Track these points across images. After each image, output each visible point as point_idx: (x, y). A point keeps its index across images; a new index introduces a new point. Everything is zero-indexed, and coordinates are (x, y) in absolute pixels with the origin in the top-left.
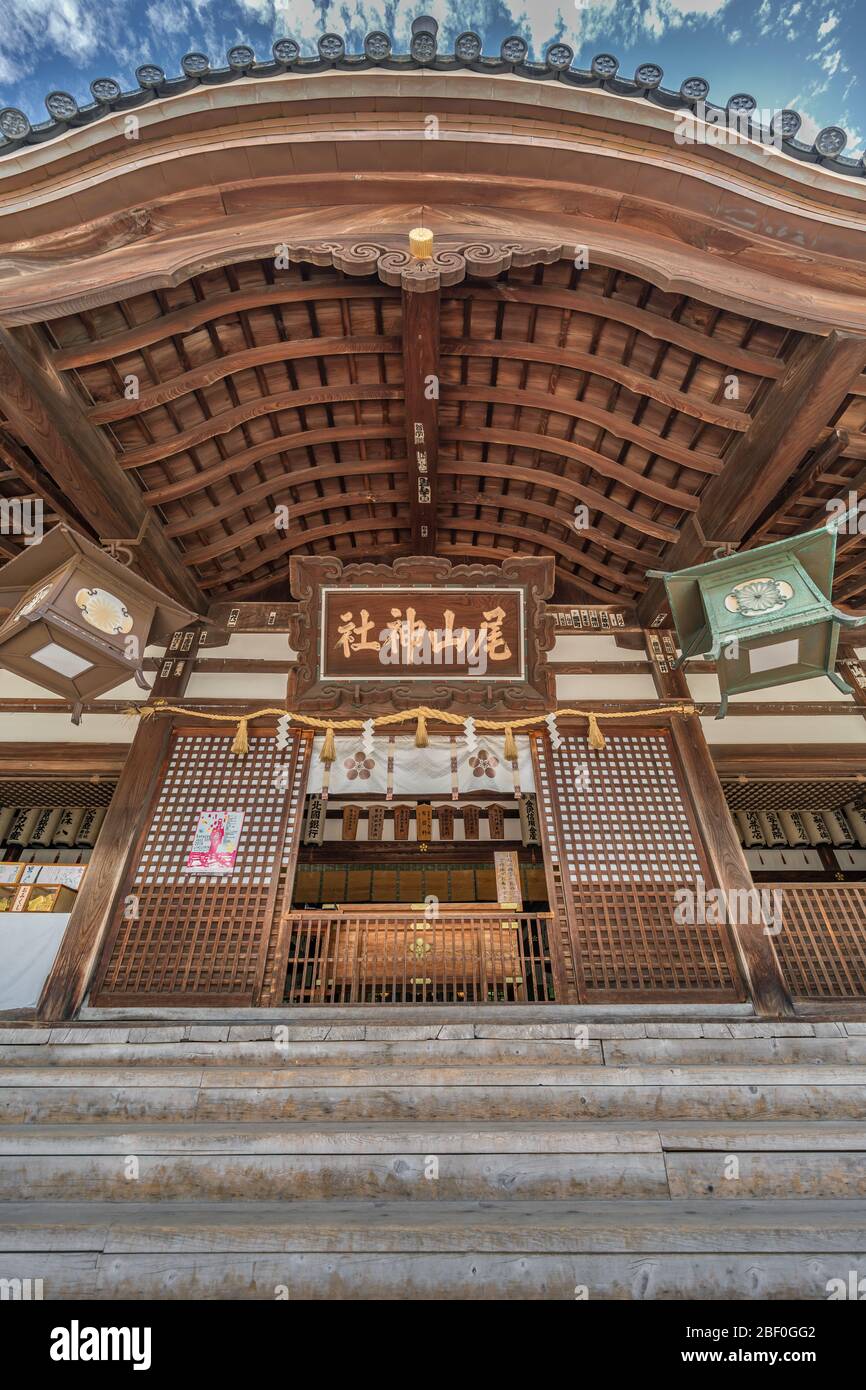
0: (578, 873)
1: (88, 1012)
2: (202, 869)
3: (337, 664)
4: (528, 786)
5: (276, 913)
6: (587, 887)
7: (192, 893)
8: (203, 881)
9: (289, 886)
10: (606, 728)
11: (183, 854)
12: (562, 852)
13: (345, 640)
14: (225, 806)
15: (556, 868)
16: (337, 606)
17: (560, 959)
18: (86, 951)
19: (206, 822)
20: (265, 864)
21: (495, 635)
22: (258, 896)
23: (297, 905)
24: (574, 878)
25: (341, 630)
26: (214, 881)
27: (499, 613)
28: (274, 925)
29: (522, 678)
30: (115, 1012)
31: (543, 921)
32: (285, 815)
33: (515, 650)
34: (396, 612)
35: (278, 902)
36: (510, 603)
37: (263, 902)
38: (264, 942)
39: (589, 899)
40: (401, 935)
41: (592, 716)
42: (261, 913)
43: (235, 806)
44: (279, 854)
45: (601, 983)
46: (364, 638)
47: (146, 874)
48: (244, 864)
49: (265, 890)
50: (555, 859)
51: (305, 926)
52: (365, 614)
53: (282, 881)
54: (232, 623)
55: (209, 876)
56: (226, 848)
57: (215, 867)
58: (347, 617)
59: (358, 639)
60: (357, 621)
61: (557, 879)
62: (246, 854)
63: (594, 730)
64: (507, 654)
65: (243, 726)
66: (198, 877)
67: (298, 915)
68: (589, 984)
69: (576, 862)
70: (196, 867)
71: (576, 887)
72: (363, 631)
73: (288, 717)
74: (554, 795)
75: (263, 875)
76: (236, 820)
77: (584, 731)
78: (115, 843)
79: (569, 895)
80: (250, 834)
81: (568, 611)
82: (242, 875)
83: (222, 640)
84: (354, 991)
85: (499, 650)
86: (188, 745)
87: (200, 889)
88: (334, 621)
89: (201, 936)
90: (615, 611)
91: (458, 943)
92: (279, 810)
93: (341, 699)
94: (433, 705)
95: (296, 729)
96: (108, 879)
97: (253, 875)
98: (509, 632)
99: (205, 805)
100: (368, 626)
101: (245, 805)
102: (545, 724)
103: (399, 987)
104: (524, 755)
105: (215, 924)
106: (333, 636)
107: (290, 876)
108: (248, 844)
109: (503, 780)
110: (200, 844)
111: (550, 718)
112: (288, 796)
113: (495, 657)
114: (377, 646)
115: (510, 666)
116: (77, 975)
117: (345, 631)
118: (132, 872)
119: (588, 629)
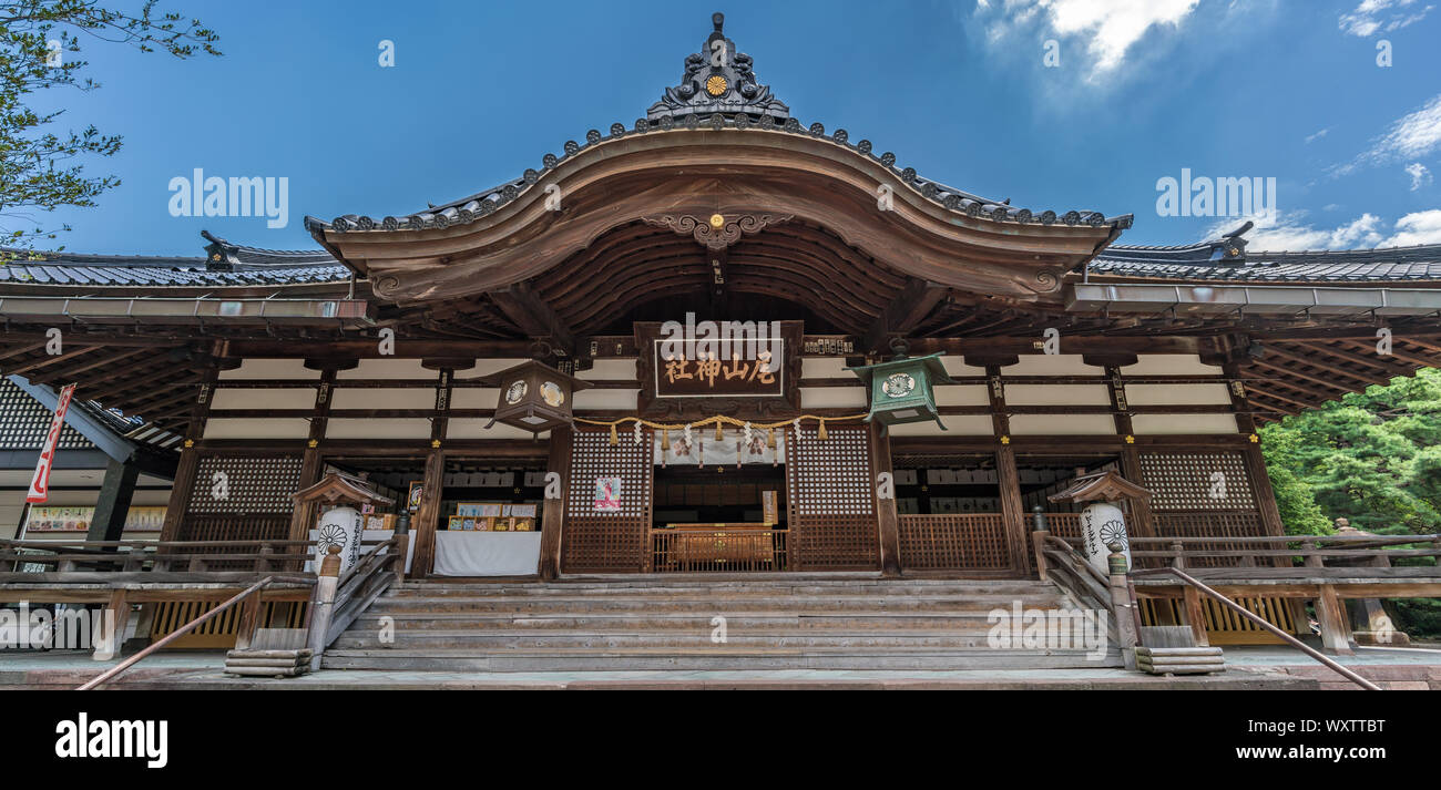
0: (805, 510)
1: (562, 576)
2: (602, 509)
3: (667, 387)
4: (781, 460)
5: (646, 531)
6: (808, 517)
7: (600, 521)
8: (605, 515)
9: (650, 517)
10: (828, 426)
11: (591, 501)
12: (797, 499)
13: (670, 372)
14: (609, 474)
15: (793, 507)
17: (791, 552)
18: (554, 549)
19: (600, 484)
20: (636, 506)
21: (765, 367)
22: (635, 522)
23: (655, 526)
24: (802, 512)
25: (667, 366)
26: (610, 515)
28: (646, 536)
29: (781, 395)
30: (576, 576)
31: (784, 534)
32: (643, 479)
33: (778, 378)
35: (646, 525)
37: (638, 525)
38: (641, 545)
39: (808, 523)
40: (710, 539)
41: (822, 420)
42: (638, 530)
43: (615, 474)
44: (643, 501)
45: (810, 563)
46: (682, 371)
47: (574, 512)
48: (625, 506)
49: (638, 519)
50: (793, 502)
51: (661, 536)
53: (646, 514)
54: (594, 353)
55: (608, 513)
59: (678, 371)
61: (793, 512)
62: (625, 501)
63: (822, 427)
64: (772, 380)
65: (614, 427)
66: (602, 513)
67: (657, 531)
68: (805, 563)
69: (804, 504)
70: (599, 508)
71: (802, 517)
72: (681, 366)
73: (639, 423)
74: (796, 466)
75: (636, 512)
76: (617, 482)
77: (816, 427)
79: (798, 520)
80: (625, 490)
81: (816, 340)
82: (625, 512)
83: (587, 365)
84: (687, 565)
85: (766, 377)
86: (581, 438)
87: (604, 519)
88: (664, 360)
89: (609, 541)
90: (847, 340)
91: (740, 542)
92: (640, 476)
93: (670, 411)
94: (726, 415)
95: (643, 428)
96: (557, 515)
97: (630, 512)
98: (772, 365)
99: (598, 474)
100: (684, 362)
101: (621, 474)
102: (792, 425)
103: (710, 564)
104: (780, 441)
105: (615, 536)
106: (664, 370)
107: (650, 511)
108: (625, 495)
109: (767, 457)
111: (796, 421)
112: (644, 469)
113: (764, 381)
114: (690, 376)
115: (773, 388)
116: (552, 561)
117: (671, 366)
118: (565, 512)
119: (828, 354)
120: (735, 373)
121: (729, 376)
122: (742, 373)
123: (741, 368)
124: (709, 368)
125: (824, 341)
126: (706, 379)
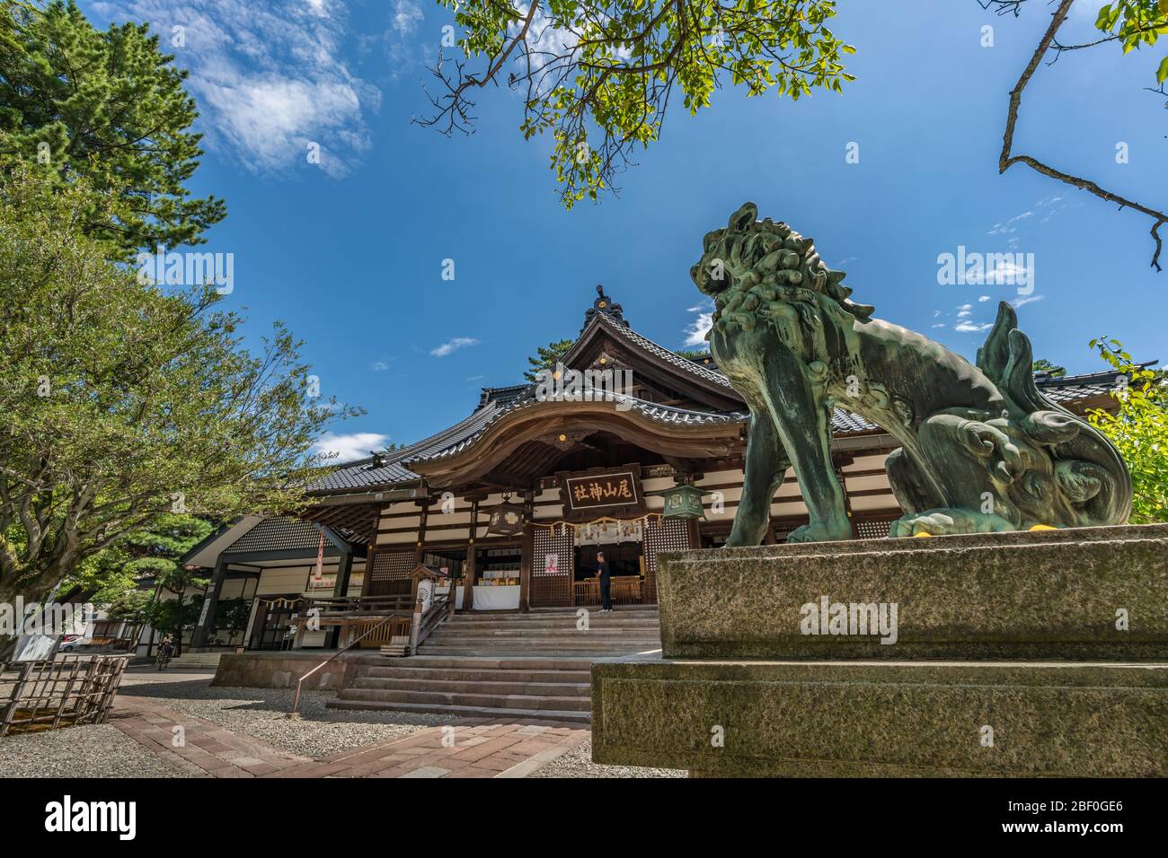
0: (653, 568)
1: (531, 609)
2: (549, 572)
3: (577, 503)
4: (641, 539)
5: (571, 583)
6: (655, 572)
8: (550, 575)
9: (573, 575)
10: (663, 518)
11: (544, 567)
12: (649, 561)
13: (577, 495)
14: (552, 553)
15: (647, 567)
16: (573, 484)
18: (526, 595)
19: (548, 558)
20: (566, 569)
21: (625, 489)
22: (565, 578)
23: (576, 580)
24: (651, 570)
25: (575, 492)
26: (553, 575)
27: (625, 481)
28: (571, 586)
29: (636, 502)
30: (537, 609)
32: (569, 554)
33: (633, 494)
34: (592, 485)
35: (571, 580)
36: (628, 477)
37: (567, 580)
38: (569, 591)
39: (655, 576)
41: (658, 515)
42: (567, 583)
43: (555, 552)
44: (569, 566)
46: (584, 495)
47: (536, 574)
48: (560, 570)
49: (567, 577)
50: (647, 563)
51: (580, 585)
52: (582, 487)
53: (571, 574)
54: (542, 487)
56: (555, 565)
57: (553, 571)
58: (577, 488)
59: (581, 494)
60: (580, 489)
61: (648, 570)
62: (560, 567)
63: (660, 520)
64: (630, 495)
65: (551, 527)
67: (577, 583)
68: (654, 599)
69: (653, 564)
70: (547, 571)
71: (652, 572)
72: (582, 492)
73: (564, 524)
74: (648, 543)
75: (566, 573)
76: (556, 556)
77: (655, 519)
78: (526, 566)
79: (650, 575)
80: (560, 561)
82: (560, 573)
83: (540, 493)
85: (628, 493)
86: (538, 534)
87: (550, 577)
88: (573, 491)
89: (552, 590)
91: (624, 587)
92: (567, 553)
93: (579, 516)
94: (607, 516)
95: (567, 526)
96: (527, 575)
97: (563, 573)
98: (629, 487)
99: (546, 552)
100: (583, 490)
101: (557, 552)
102: (644, 520)
104: (639, 528)
105: (556, 586)
106: (573, 495)
107: (573, 572)
108: (560, 564)
109: (633, 538)
110: (547, 565)
111: (646, 517)
112: (569, 548)
113: (626, 496)
114: (587, 496)
115: (632, 499)
116: (525, 601)
117: (577, 493)
118: (532, 574)
119: (663, 476)
120: (610, 493)
121: (607, 495)
122: (614, 493)
123: (612, 490)
124: (597, 491)
125: (661, 468)
126: (596, 497)
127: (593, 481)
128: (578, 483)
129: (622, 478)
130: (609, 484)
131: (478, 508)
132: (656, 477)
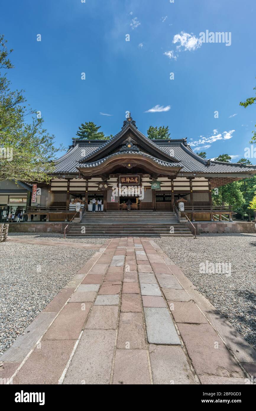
0: (142, 201)
1: (107, 211)
3: (122, 183)
7: (112, 203)
11: (110, 200)
13: (122, 181)
15: (140, 201)
16: (121, 177)
17: (140, 207)
18: (106, 207)
21: (136, 180)
27: (137, 178)
28: (119, 205)
30: (109, 211)
32: (118, 198)
35: (119, 203)
39: (143, 203)
41: (145, 188)
45: (143, 209)
51: (121, 205)
54: (110, 177)
56: (114, 199)
64: (138, 182)
70: (112, 201)
72: (124, 180)
78: (105, 199)
79: (141, 203)
80: (116, 199)
83: (109, 179)
86: (109, 191)
88: (121, 179)
90: (150, 175)
97: (116, 202)
98: (138, 180)
100: (124, 179)
105: (114, 205)
106: (121, 180)
107: (119, 201)
110: (112, 199)
113: (136, 182)
114: (125, 181)
115: (138, 183)
116: (105, 209)
117: (122, 180)
118: (107, 202)
119: (146, 177)
120: (132, 181)
121: (131, 181)
122: (133, 181)
123: (133, 180)
124: (128, 180)
125: (146, 175)
126: (128, 182)
127: (128, 177)
128: (123, 177)
129: (136, 177)
130: (132, 178)
131: (88, 182)
132: (145, 177)
